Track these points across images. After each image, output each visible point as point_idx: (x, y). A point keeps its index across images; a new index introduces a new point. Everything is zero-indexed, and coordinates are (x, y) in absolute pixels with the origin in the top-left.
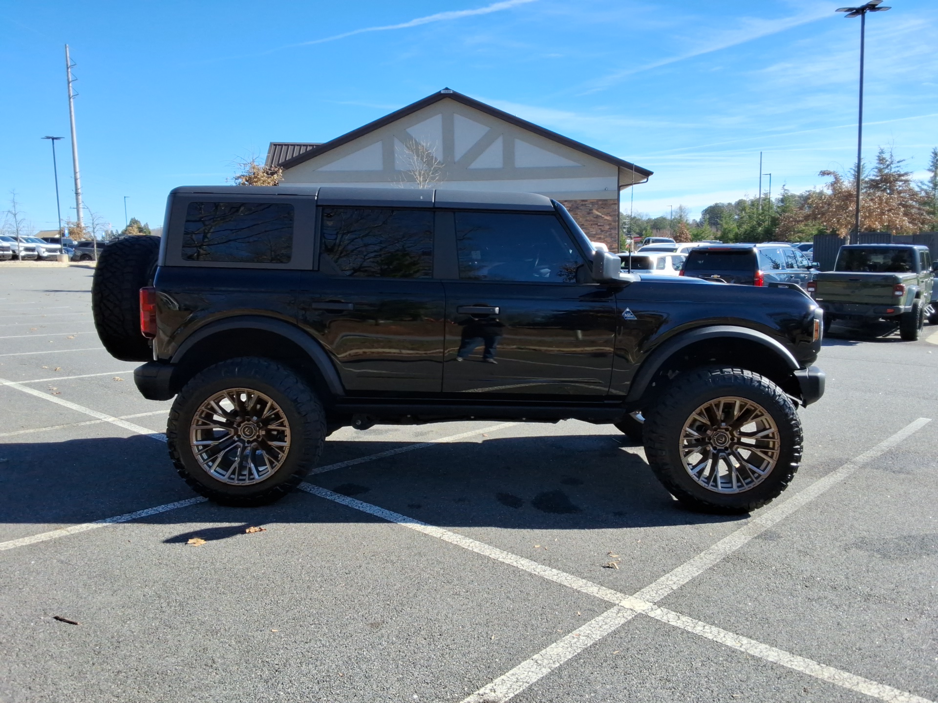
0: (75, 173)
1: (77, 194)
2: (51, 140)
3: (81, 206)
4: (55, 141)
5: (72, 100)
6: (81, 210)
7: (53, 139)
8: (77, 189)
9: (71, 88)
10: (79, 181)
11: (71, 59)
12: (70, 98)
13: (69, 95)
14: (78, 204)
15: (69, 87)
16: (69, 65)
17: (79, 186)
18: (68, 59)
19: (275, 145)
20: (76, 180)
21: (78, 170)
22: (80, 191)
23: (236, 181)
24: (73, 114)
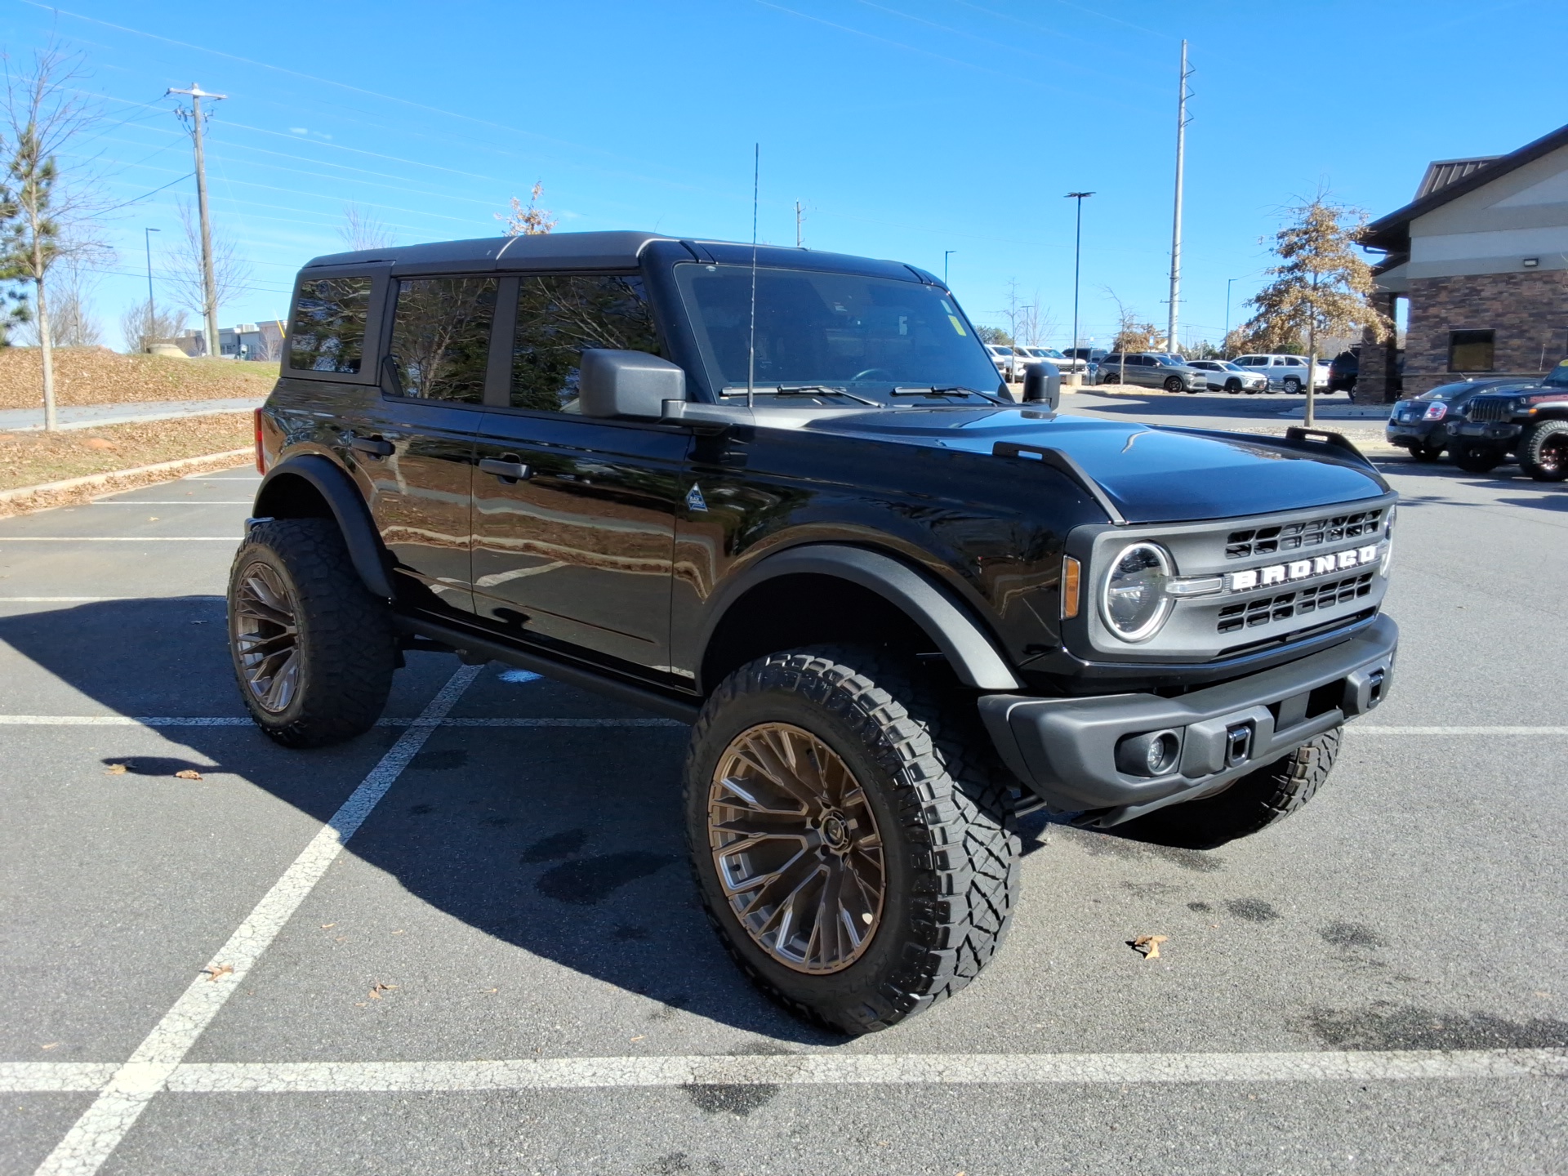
0: (1174, 245)
1: (1173, 279)
2: (1077, 197)
3: (1176, 298)
4: (1082, 198)
5: (1182, 129)
6: (1176, 305)
7: (1080, 196)
8: (1173, 272)
9: (1183, 110)
10: (1178, 259)
11: (1188, 62)
12: (1180, 126)
13: (1180, 122)
14: (1172, 295)
15: (1180, 108)
16: (1185, 72)
17: (1178, 267)
18: (1184, 62)
19: (1439, 166)
20: (1174, 256)
21: (1178, 241)
22: (1177, 274)
23: (1281, 240)
24: (1181, 151)
